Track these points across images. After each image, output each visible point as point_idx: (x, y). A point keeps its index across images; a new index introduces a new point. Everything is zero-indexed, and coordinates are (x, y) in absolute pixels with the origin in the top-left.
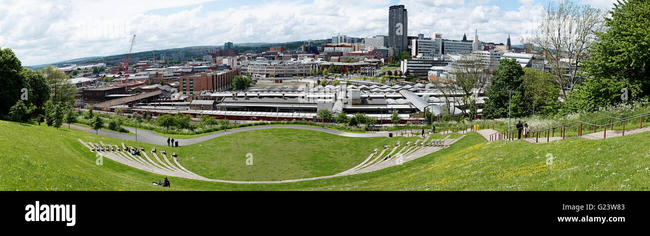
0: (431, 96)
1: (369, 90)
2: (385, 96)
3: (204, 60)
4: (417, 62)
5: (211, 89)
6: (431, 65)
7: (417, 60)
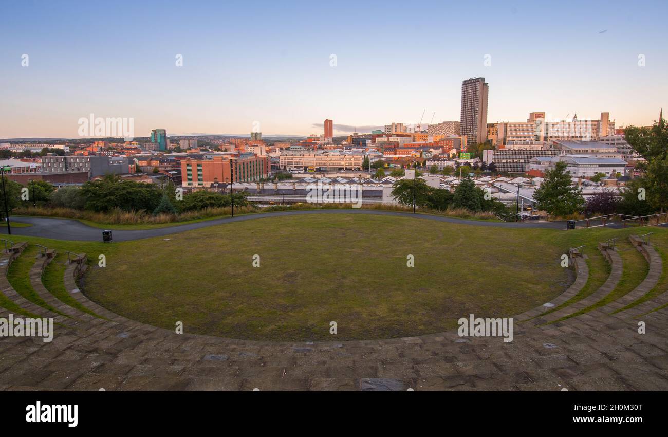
3: (223, 149)
5: (227, 180)
7: (506, 151)
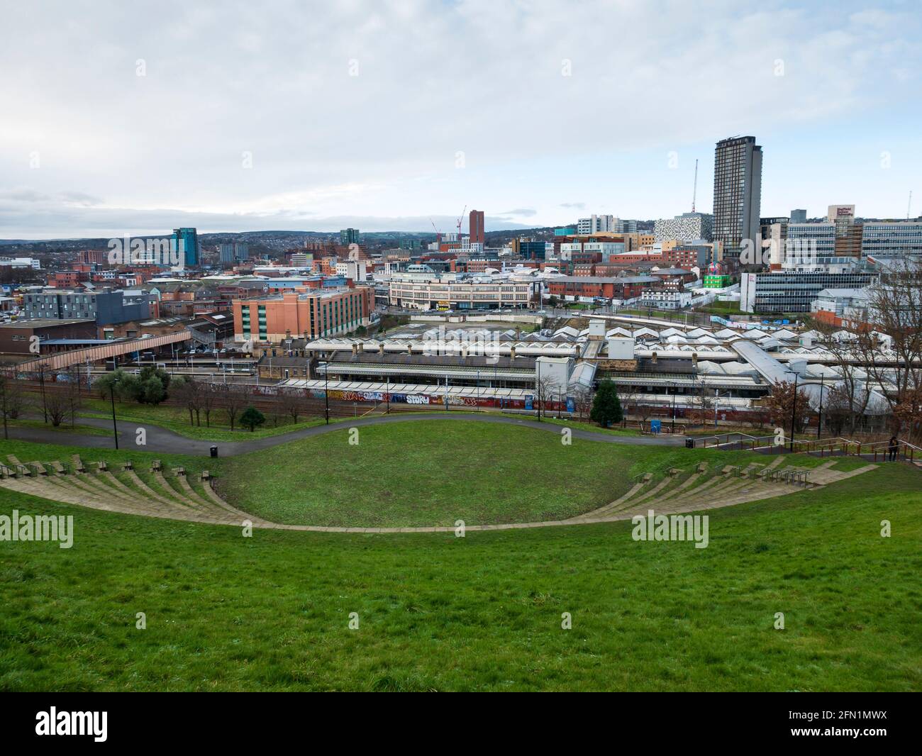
0: (810, 363)
1: (658, 339)
2: (695, 355)
3: (295, 263)
4: (783, 279)
5: (305, 333)
6: (819, 286)
7: (781, 275)
